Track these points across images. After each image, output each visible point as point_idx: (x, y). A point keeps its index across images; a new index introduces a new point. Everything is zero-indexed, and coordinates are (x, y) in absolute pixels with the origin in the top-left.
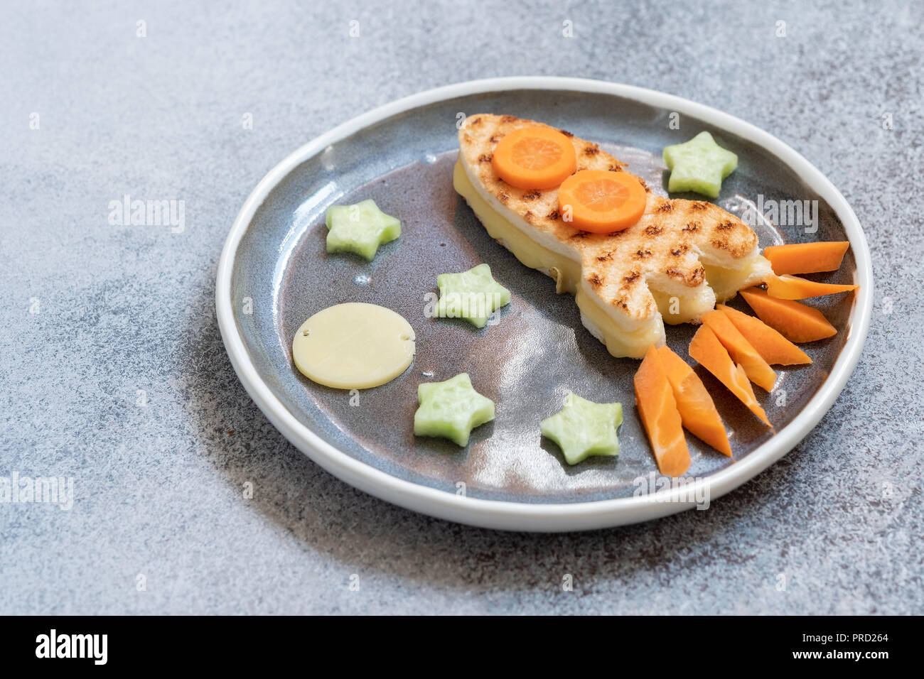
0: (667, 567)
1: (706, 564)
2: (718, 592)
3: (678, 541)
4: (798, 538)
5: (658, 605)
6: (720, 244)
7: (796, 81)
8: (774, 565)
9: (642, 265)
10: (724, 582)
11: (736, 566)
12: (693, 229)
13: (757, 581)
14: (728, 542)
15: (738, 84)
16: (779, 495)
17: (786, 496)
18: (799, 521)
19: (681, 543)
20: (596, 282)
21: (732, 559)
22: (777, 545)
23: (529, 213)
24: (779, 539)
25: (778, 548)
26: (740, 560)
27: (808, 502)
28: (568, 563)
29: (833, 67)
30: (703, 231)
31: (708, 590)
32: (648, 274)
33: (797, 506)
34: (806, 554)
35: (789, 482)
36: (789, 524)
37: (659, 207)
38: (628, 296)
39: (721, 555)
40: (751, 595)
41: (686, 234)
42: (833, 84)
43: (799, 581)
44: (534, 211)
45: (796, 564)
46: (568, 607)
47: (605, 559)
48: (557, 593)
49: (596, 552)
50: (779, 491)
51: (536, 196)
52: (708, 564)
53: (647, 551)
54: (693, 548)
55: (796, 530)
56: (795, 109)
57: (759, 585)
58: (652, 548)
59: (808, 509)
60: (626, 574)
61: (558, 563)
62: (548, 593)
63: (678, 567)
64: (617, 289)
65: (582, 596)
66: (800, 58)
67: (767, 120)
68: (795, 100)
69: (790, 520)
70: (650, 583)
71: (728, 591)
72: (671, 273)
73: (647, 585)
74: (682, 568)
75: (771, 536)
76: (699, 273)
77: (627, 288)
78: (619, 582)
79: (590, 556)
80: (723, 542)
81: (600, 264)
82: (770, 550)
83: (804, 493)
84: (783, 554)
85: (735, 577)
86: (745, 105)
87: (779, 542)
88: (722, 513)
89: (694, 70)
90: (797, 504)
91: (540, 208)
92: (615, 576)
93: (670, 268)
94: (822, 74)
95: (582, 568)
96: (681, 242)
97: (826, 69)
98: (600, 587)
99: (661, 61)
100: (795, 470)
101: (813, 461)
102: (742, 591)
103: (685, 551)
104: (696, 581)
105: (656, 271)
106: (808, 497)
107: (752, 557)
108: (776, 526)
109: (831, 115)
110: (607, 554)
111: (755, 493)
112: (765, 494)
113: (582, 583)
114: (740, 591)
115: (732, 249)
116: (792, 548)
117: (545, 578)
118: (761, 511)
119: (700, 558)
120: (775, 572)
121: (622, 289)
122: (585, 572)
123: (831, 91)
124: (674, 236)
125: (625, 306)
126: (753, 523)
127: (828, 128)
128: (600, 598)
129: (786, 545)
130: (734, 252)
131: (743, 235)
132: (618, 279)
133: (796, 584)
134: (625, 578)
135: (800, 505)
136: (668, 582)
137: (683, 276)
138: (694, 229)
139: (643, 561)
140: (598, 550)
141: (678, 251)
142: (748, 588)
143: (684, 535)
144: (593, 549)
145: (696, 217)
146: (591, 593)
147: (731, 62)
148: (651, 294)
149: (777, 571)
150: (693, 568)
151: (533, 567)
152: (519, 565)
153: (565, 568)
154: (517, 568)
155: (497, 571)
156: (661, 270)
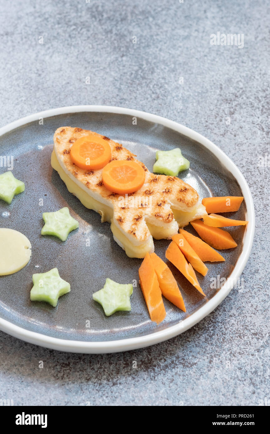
0: (154, 370)
1: (173, 368)
2: (179, 383)
3: (160, 355)
4: (217, 353)
5: (150, 390)
6: (181, 200)
7: (218, 104)
8: (206, 368)
9: (143, 211)
10: (181, 377)
11: (188, 369)
12: (168, 192)
13: (198, 377)
14: (183, 355)
15: (190, 105)
16: (208, 330)
17: (212, 330)
18: (218, 344)
19: (161, 356)
20: (120, 220)
21: (186, 365)
22: (207, 357)
23: (88, 183)
24: (208, 354)
25: (208, 358)
26: (189, 366)
27: (222, 333)
28: (106, 368)
30: (173, 192)
31: (174, 382)
32: (146, 216)
33: (217, 336)
34: (221, 362)
35: (213, 323)
36: (213, 345)
37: (152, 179)
38: (136, 228)
39: (180, 363)
40: (195, 384)
41: (165, 194)
42: (236, 106)
43: (218, 377)
44: (90, 181)
45: (216, 367)
46: (106, 392)
47: (124, 366)
48: (100, 384)
49: (120, 362)
50: (208, 328)
51: (91, 173)
52: (174, 368)
53: (144, 361)
54: (166, 359)
55: (217, 349)
56: (218, 119)
57: (198, 379)
58: (146, 359)
59: (223, 337)
60: (134, 374)
61: (101, 368)
62: (96, 384)
63: (159, 370)
64: (131, 224)
65: (112, 386)
66: (220, 92)
67: (204, 125)
68: (218, 114)
69: (214, 343)
70: (145, 378)
71: (183, 383)
72: (157, 216)
73: (144, 380)
74: (161, 370)
75: (205, 352)
76: (171, 216)
77: (135, 224)
78: (130, 378)
79: (116, 364)
80: (181, 356)
81: (123, 211)
82: (204, 360)
83: (221, 329)
84: (210, 362)
85: (187, 375)
86: (194, 117)
87: (209, 355)
88: (181, 339)
90: (217, 335)
91: (93, 180)
92: (129, 375)
93: (157, 213)
94: (231, 100)
95: (112, 371)
96: (162, 199)
97: (233, 97)
98: (121, 381)
99: (153, 93)
100: (216, 316)
101: (225, 311)
102: (190, 382)
103: (163, 361)
104: (168, 377)
105: (150, 214)
106: (223, 330)
107: (195, 364)
108: (207, 347)
109: (235, 123)
110: (125, 363)
111: (197, 329)
112: (202, 329)
113: (112, 378)
114: (189, 382)
115: (187, 202)
116: (214, 358)
117: (94, 376)
118: (200, 338)
119: (170, 364)
120: (206, 372)
121: (133, 225)
122: (114, 372)
123: (236, 110)
124: (158, 195)
125: (134, 234)
126: (196, 345)
127: (234, 130)
128: (121, 387)
129: (212, 357)
130: (188, 204)
131: (192, 195)
132: (131, 219)
133: (216, 378)
134: (133, 376)
135: (219, 335)
136: (155, 377)
137: (163, 218)
138: (168, 191)
139: (142, 366)
140: (120, 360)
141: (161, 204)
142: (193, 380)
143: (162, 352)
144: (118, 360)
145: (170, 185)
146: (117, 384)
148: (147, 227)
149: (207, 371)
150: (166, 370)
151: (89, 370)
152: (82, 369)
153: (104, 371)
154: (80, 370)
155: (71, 373)
156: (152, 214)
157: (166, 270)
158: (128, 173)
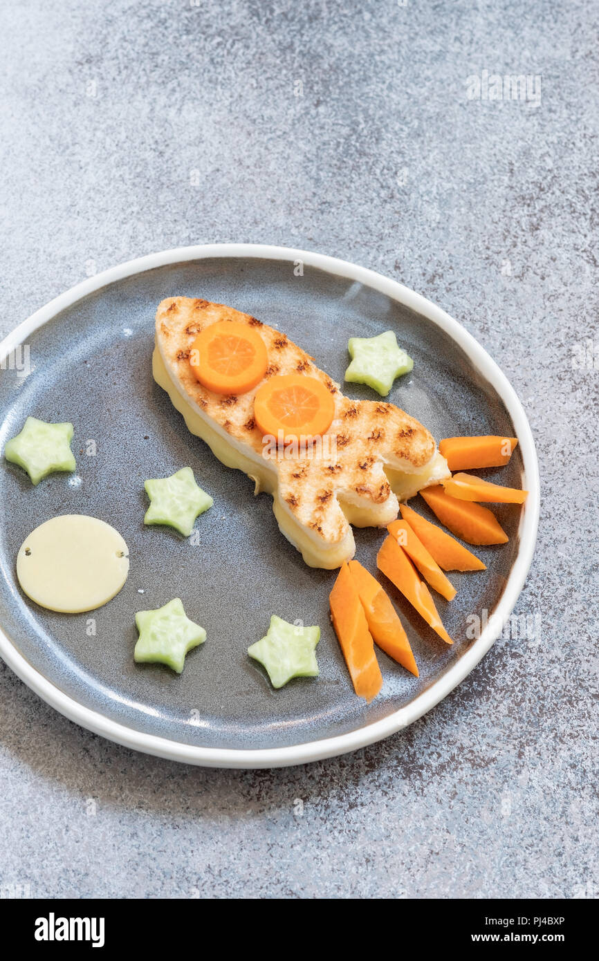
0: (420, 774)
1: (454, 770)
2: (466, 799)
3: (429, 745)
4: (531, 737)
5: (415, 816)
6: (402, 454)
7: (508, 208)
8: (512, 768)
9: (334, 482)
10: (470, 787)
11: (480, 770)
12: (377, 437)
13: (499, 786)
14: (471, 744)
15: (454, 212)
16: (513, 691)
17: (519, 691)
18: (532, 718)
19: (431, 747)
20: (293, 502)
21: (476, 762)
22: (514, 745)
23: (228, 423)
24: (516, 739)
25: (515, 748)
26: (483, 764)
27: (539, 697)
28: (335, 775)
29: (542, 190)
30: (387, 438)
31: (457, 797)
32: (340, 490)
33: (530, 703)
34: (539, 754)
35: (521, 676)
36: (523, 722)
37: (346, 410)
38: (323, 518)
39: (466, 759)
40: (494, 801)
41: (372, 443)
42: (541, 211)
43: (534, 784)
44: (232, 419)
45: (531, 765)
46: (338, 821)
47: (366, 769)
48: (327, 807)
49: (358, 762)
50: (513, 687)
51: (232, 401)
52: (456, 769)
53: (402, 758)
54: (441, 752)
55: (530, 729)
56: (509, 242)
57: (500, 790)
58: (406, 755)
59: (539, 705)
60: (386, 784)
61: (325, 775)
62: (319, 808)
63: (430, 775)
64: (312, 509)
65: (348, 811)
66: (510, 180)
67: (484, 256)
68: (508, 231)
69: (524, 717)
70: (406, 793)
71: (474, 798)
72: (360, 490)
73: (404, 795)
74: (433, 774)
75: (509, 736)
76: (385, 489)
77: (321, 509)
78: (379, 793)
79: (353, 766)
80: (467, 745)
81: (295, 482)
82: (509, 751)
83: (535, 688)
84: (520, 755)
85: (479, 783)
86: (462, 239)
87: (516, 742)
88: (465, 712)
89: (413, 196)
90: (530, 700)
91: (237, 415)
92: (376, 786)
93: (359, 485)
94: (532, 199)
95: (347, 780)
96: (367, 454)
97: (535, 191)
98: (364, 799)
99: (382, 187)
100: (526, 662)
101: (542, 652)
102: (486, 796)
103: (435, 756)
104: (446, 788)
105: (346, 487)
106: (539, 691)
107: (493, 760)
108: (512, 725)
109: (542, 248)
110: (367, 763)
111: (493, 689)
112: (501, 691)
113: (347, 795)
114: (484, 797)
115: (414, 459)
116: (527, 748)
117: (315, 791)
118: (499, 709)
119: (448, 762)
120: (514, 775)
121: (316, 510)
122: (349, 783)
123: (541, 220)
124: (360, 444)
125: (320, 529)
126: (492, 722)
128: (364, 811)
129: (522, 746)
130: (415, 462)
131: (423, 441)
132: (312, 498)
133: (532, 787)
134: (385, 788)
135: (532, 701)
136: (423, 790)
137: (371, 493)
138: (379, 436)
139: (399, 768)
140: (360, 759)
141: (365, 465)
142: (491, 793)
143: (433, 739)
144: (355, 758)
145: (379, 423)
146: (357, 806)
147: (447, 186)
149: (515, 773)
150: (443, 774)
151: (304, 780)
152: (292, 779)
153: (332, 780)
154: (290, 782)
155: (273, 787)
156: (350, 487)
157: (379, 596)
158: (302, 403)
